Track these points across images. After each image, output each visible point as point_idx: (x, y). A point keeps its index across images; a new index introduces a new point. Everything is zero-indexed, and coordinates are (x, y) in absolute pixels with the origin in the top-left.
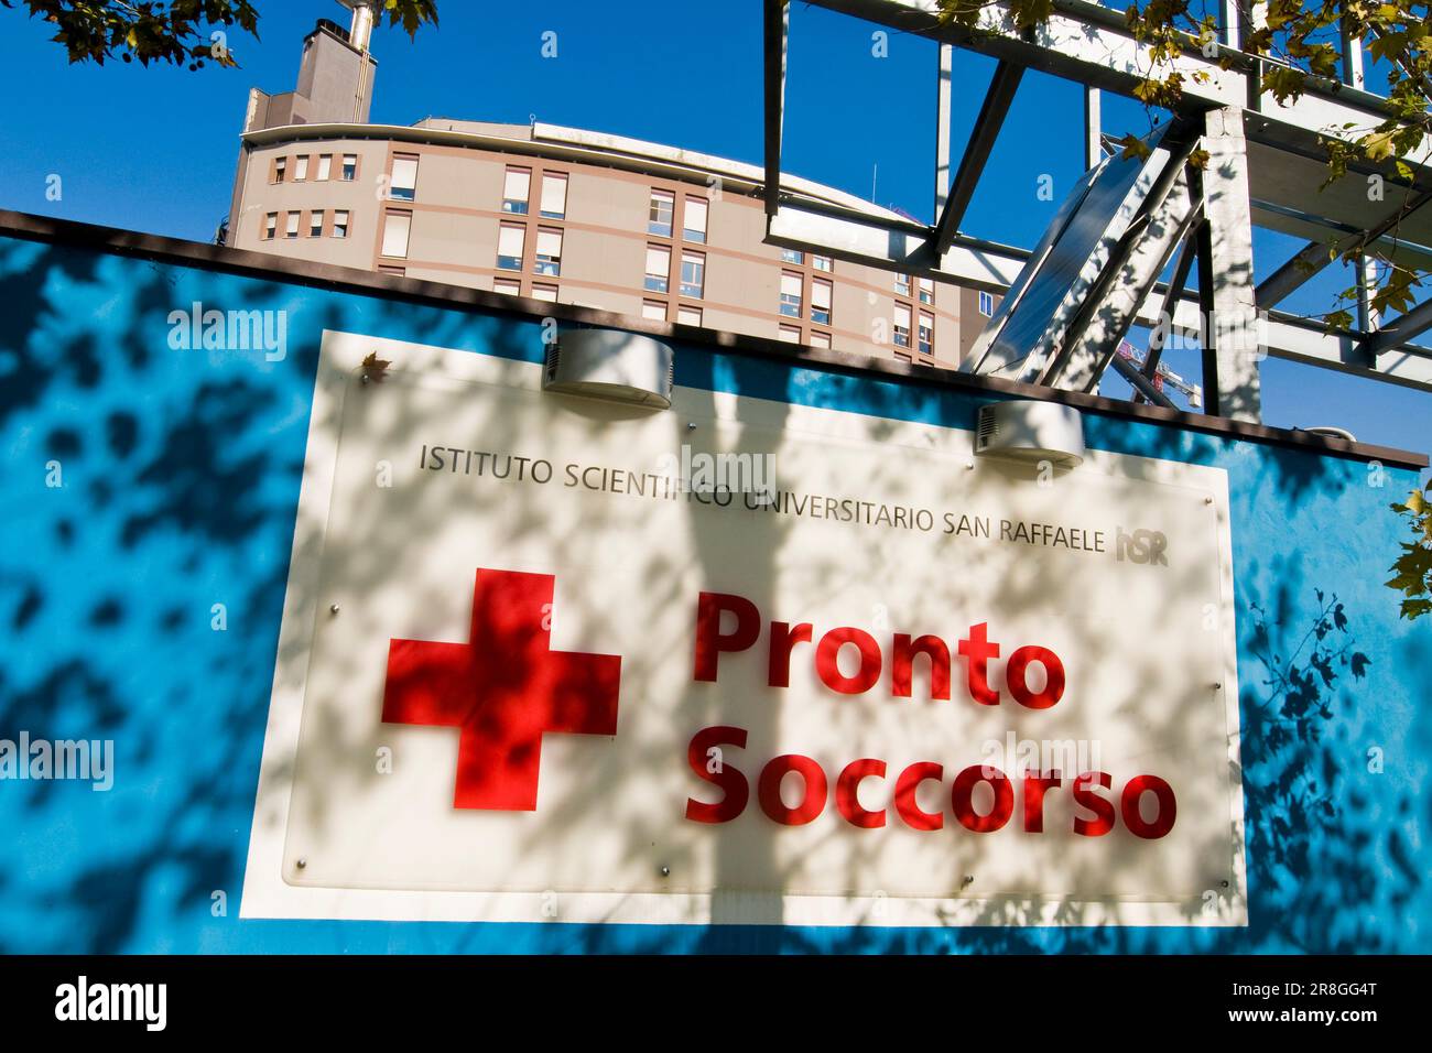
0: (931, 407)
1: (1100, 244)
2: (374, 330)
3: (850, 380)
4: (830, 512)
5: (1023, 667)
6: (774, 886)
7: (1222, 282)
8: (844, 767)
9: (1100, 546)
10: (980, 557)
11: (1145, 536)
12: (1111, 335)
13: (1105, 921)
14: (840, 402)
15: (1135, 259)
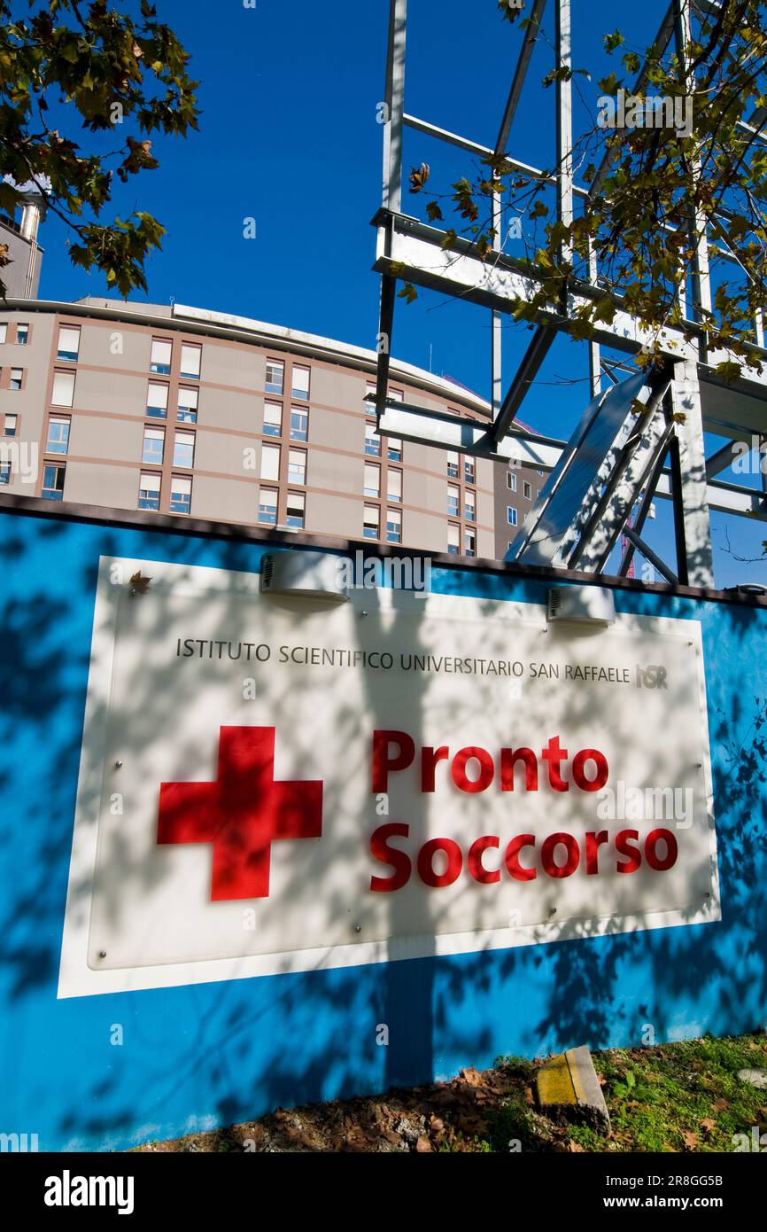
0: (519, 589)
1: (610, 453)
2: (138, 554)
3: (466, 574)
4: (458, 667)
5: (583, 764)
6: (428, 930)
7: (687, 479)
8: (472, 843)
9: (627, 679)
10: (552, 692)
11: (653, 670)
12: (619, 517)
13: (636, 928)
14: (460, 589)
15: (633, 464)
